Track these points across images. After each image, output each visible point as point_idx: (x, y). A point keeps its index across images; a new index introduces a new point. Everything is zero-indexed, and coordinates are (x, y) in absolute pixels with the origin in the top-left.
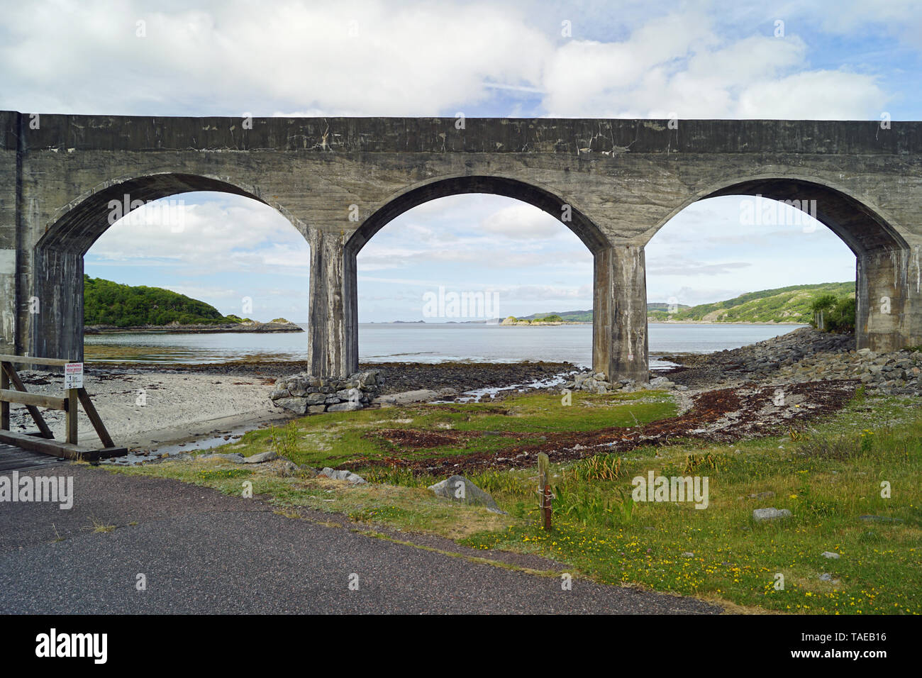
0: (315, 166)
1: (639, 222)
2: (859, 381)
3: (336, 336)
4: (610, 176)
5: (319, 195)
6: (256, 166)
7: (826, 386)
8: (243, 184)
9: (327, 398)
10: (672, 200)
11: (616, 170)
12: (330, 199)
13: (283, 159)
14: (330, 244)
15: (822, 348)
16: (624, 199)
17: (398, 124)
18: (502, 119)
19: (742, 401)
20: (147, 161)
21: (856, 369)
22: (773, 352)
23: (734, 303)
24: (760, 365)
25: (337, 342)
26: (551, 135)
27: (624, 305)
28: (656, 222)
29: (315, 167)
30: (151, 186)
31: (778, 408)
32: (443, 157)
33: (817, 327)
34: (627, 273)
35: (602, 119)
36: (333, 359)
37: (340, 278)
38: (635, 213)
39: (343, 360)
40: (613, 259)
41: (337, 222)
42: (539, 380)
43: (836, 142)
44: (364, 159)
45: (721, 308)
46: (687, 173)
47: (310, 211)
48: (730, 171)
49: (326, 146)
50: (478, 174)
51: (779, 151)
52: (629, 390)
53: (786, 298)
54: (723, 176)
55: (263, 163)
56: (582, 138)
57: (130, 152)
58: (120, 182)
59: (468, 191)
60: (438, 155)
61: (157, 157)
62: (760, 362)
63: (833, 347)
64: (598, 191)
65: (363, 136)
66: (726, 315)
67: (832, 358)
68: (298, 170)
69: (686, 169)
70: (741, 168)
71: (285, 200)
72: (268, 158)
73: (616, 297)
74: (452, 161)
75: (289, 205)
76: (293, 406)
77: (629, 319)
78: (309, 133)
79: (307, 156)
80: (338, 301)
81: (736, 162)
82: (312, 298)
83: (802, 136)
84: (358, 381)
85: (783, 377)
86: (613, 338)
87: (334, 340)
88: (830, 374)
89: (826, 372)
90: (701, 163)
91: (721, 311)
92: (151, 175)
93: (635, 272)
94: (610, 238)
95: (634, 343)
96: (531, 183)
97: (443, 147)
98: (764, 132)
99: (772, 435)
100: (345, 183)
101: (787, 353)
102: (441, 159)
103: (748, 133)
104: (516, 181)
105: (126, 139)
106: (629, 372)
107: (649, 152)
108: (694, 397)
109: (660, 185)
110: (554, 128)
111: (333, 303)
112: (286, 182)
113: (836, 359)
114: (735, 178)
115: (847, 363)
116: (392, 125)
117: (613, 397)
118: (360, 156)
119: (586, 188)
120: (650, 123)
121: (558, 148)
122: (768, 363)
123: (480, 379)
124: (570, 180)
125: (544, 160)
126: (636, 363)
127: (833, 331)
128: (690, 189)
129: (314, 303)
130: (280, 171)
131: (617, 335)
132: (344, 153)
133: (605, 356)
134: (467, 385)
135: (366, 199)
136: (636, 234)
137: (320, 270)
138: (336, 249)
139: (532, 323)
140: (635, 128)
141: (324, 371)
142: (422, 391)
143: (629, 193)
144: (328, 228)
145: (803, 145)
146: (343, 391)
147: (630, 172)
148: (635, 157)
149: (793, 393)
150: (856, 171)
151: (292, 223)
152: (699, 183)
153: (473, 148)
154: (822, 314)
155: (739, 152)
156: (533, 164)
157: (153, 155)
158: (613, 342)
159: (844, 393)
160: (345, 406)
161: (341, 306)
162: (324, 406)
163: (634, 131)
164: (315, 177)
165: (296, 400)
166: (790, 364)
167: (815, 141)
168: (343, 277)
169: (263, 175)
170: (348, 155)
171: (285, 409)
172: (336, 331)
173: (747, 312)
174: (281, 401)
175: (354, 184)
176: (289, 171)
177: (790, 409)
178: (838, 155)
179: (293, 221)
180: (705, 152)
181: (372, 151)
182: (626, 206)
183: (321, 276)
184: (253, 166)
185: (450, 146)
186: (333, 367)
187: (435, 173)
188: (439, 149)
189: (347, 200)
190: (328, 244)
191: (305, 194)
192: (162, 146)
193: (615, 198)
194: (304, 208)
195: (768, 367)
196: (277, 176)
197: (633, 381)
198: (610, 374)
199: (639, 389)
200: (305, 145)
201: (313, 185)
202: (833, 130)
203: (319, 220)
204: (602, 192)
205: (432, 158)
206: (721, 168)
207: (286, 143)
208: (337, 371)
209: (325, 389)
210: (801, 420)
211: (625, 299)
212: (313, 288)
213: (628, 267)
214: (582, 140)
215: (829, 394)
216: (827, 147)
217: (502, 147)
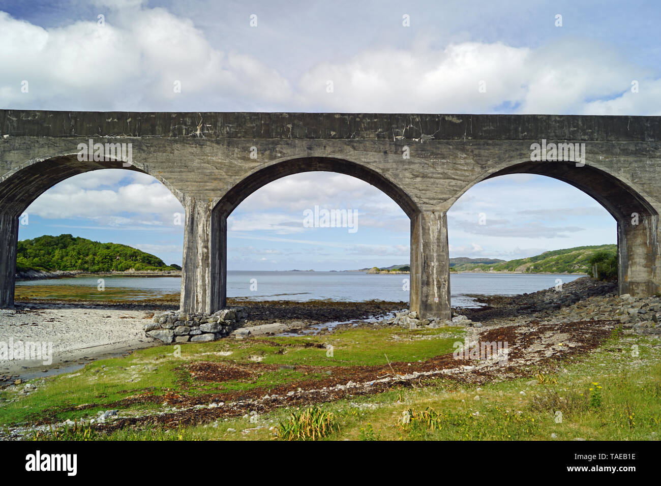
0: (192, 149)
1: (442, 193)
2: (618, 321)
3: (204, 280)
4: (419, 157)
5: (193, 171)
6: (146, 149)
7: (591, 326)
8: (136, 162)
9: (191, 330)
10: (468, 176)
11: (423, 152)
12: (202, 174)
13: (167, 143)
14: (201, 209)
15: (594, 293)
16: (430, 175)
17: (256, 117)
18: (335, 114)
19: (518, 338)
20: (63, 145)
21: (618, 311)
22: (557, 296)
23: (538, 258)
24: (547, 306)
25: (204, 285)
26: (373, 126)
27: (431, 258)
28: (456, 193)
29: (190, 150)
30: (68, 164)
31: (544, 346)
32: (290, 142)
33: (593, 277)
34: (433, 233)
35: (413, 114)
36: (200, 299)
37: (208, 235)
38: (438, 185)
39: (208, 300)
40: (422, 222)
41: (206, 191)
42: (374, 315)
43: (596, 132)
44: (229, 144)
45: (528, 262)
46: (479, 155)
47: (186, 183)
48: (513, 154)
49: (200, 134)
50: (316, 155)
51: (551, 138)
52: (434, 326)
53: (575, 255)
54: (508, 158)
55: (151, 146)
56: (397, 128)
57: (51, 138)
58: (41, 160)
59: (312, 169)
60: (286, 141)
61: (70, 141)
62: (546, 304)
63: (602, 292)
64: (409, 169)
65: (229, 126)
66: (533, 267)
67: (601, 301)
68: (178, 151)
69: (479, 152)
70: (522, 152)
71: (167, 175)
72: (155, 143)
73: (424, 252)
74: (297, 145)
75: (170, 178)
76: (163, 336)
77: (435, 269)
78: (188, 124)
79: (185, 141)
80: (206, 253)
81: (518, 147)
82: (185, 251)
83: (569, 127)
84: (219, 317)
85: (561, 316)
86: (422, 284)
87: (201, 284)
88: (597, 314)
89: (594, 313)
90: (490, 147)
91: (528, 265)
92: (66, 155)
93: (440, 232)
94: (419, 205)
95: (439, 288)
96: (358, 162)
97: (290, 135)
98: (539, 124)
99: (524, 375)
100: (214, 162)
101: (568, 296)
102: (288, 144)
103: (527, 124)
104: (346, 161)
105: (48, 128)
106: (435, 312)
107: (449, 139)
108: (482, 334)
109: (459, 164)
110: (375, 120)
111: (201, 255)
112: (169, 161)
113: (603, 302)
114: (517, 159)
115: (612, 305)
116: (251, 118)
117: (418, 332)
118: (225, 141)
119: (401, 167)
120: (450, 117)
121: (378, 136)
122: (553, 304)
123: (327, 315)
124: (388, 161)
125: (368, 145)
126: (441, 305)
127: (604, 280)
128: (482, 168)
129: (187, 255)
130: (164, 152)
131: (426, 282)
132: (213, 139)
133: (417, 298)
134: (315, 320)
135: (230, 174)
136: (440, 202)
137: (192, 229)
138: (206, 212)
139: (390, 272)
140: (439, 120)
141: (193, 309)
142: (275, 325)
143: (435, 171)
144: (200, 196)
145: (570, 134)
146: (204, 325)
147: (435, 155)
148: (439, 143)
149: (561, 332)
150: (612, 154)
151: (172, 192)
152: (489, 163)
153: (312, 136)
154: (596, 266)
155: (520, 139)
156: (359, 148)
157: (67, 140)
158: (422, 287)
159: (604, 332)
160: (205, 337)
161: (207, 257)
162: (188, 337)
163: (438, 123)
164: (190, 157)
165: (165, 331)
166: (569, 306)
167: (580, 131)
168: (210, 234)
169: (151, 155)
170: (216, 140)
171: (155, 339)
172: (203, 277)
173: (547, 265)
174: (152, 333)
175: (221, 163)
176: (171, 153)
177: (553, 347)
178: (599, 142)
179: (173, 191)
180: (493, 139)
181: (235, 138)
182: (432, 180)
183: (193, 233)
184: (144, 148)
185: (295, 134)
186: (200, 305)
187: (283, 154)
188: (286, 136)
189: (215, 175)
190: (199, 209)
191: (182, 170)
192: (75, 133)
193: (423, 174)
194: (182, 181)
195: (552, 308)
196: (162, 156)
197: (438, 319)
198: (420, 313)
199: (442, 326)
200: (184, 133)
201: (189, 164)
202: (593, 122)
203: (193, 190)
204: (413, 170)
205: (280, 142)
206: (506, 151)
207: (169, 131)
208: (204, 309)
209: (190, 323)
210: (556, 360)
211: (432, 254)
212: (186, 242)
213: (434, 228)
214: (397, 130)
215: (591, 333)
216: (589, 135)
217: (335, 135)
